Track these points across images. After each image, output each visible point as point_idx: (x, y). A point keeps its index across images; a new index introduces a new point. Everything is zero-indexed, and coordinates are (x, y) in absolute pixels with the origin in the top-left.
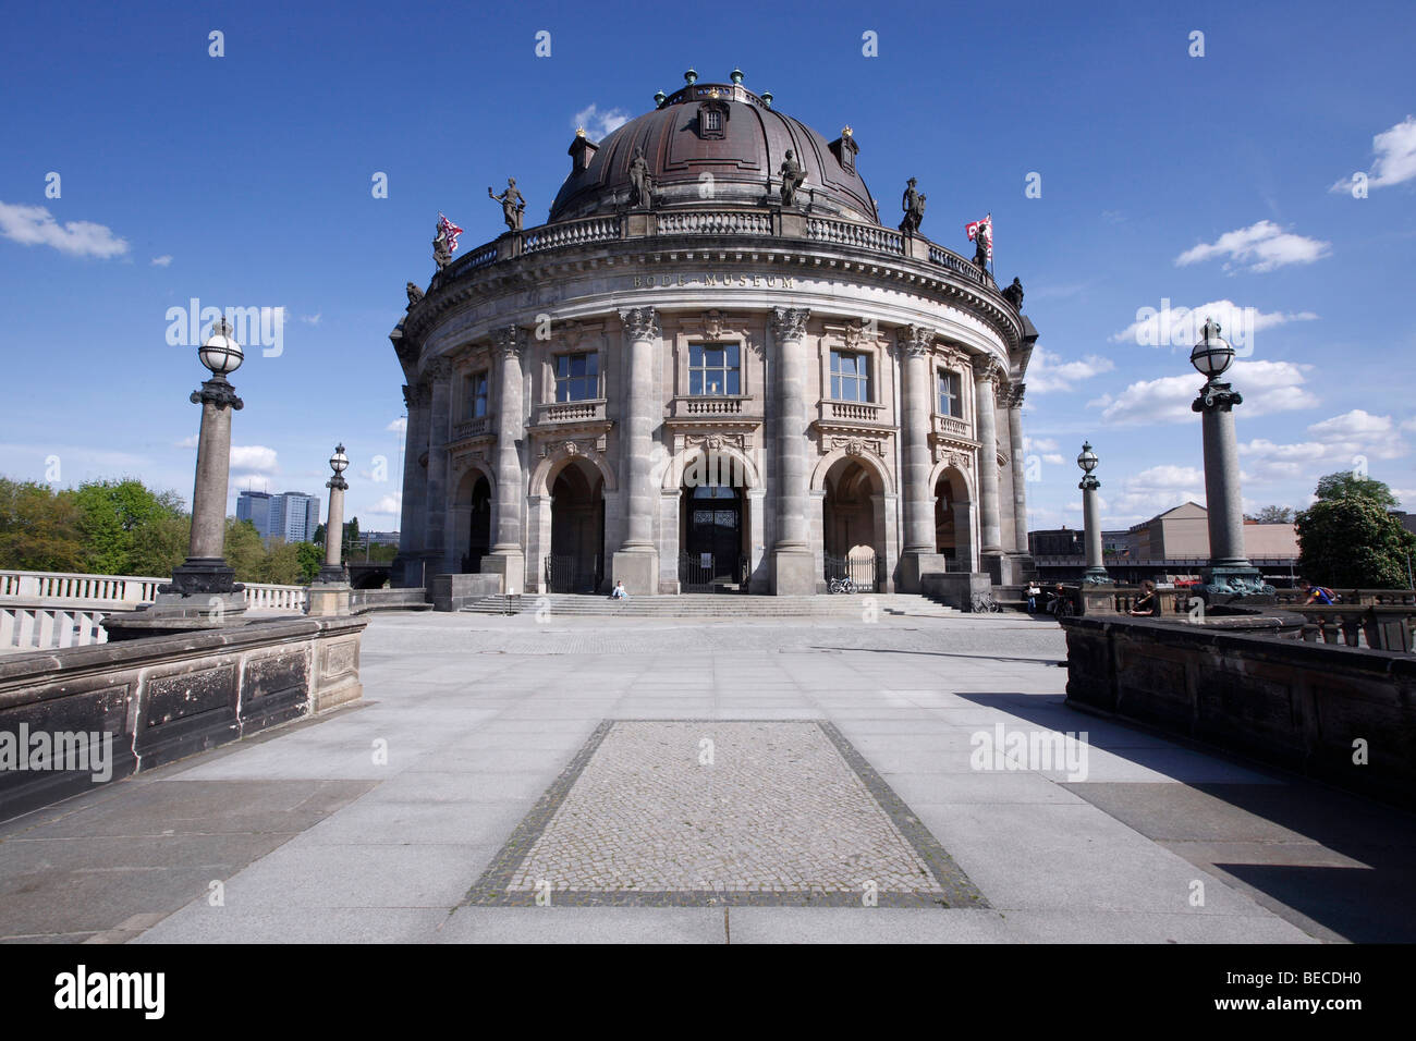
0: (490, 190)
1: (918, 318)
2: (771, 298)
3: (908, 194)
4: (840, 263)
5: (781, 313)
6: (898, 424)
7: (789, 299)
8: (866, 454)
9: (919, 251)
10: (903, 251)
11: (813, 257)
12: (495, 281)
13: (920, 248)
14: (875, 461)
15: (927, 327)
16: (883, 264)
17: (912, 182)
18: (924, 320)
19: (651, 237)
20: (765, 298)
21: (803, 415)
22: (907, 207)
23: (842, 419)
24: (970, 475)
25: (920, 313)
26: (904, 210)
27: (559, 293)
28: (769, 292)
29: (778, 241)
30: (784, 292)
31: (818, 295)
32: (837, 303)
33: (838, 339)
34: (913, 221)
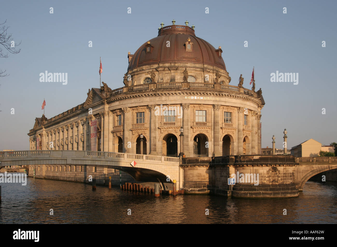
2: (214, 102)
3: (240, 78)
4: (228, 95)
5: (216, 105)
6: (237, 128)
8: (230, 134)
10: (239, 91)
14: (232, 135)
17: (241, 75)
19: (189, 88)
20: (212, 102)
21: (219, 126)
23: (226, 127)
24: (250, 137)
25: (242, 104)
27: (167, 98)
28: (214, 101)
29: (216, 91)
30: (216, 101)
31: (223, 101)
32: (226, 103)
33: (226, 110)
34: (241, 84)
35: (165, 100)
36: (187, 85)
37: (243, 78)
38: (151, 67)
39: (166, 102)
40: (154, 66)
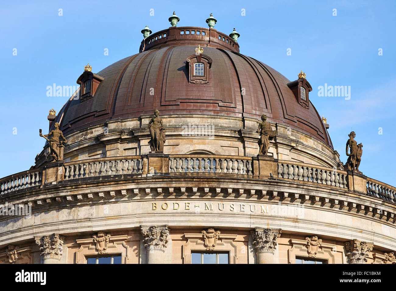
0: (41, 131)
1: (360, 234)
2: (253, 220)
3: (350, 143)
4: (302, 197)
5: (260, 232)
7: (266, 221)
9: (359, 185)
10: (348, 185)
11: (283, 192)
12: (44, 200)
13: (360, 182)
15: (367, 241)
16: (333, 197)
17: (352, 135)
18: (365, 235)
19: (165, 174)
20: (249, 220)
22: (349, 153)
25: (361, 231)
26: (347, 155)
27: (93, 211)
28: (251, 216)
29: (258, 181)
30: (262, 216)
31: (287, 219)
32: (300, 225)
33: (302, 250)
34: (354, 162)
35: (86, 216)
36: (159, 164)
37: (360, 146)
38: (86, 135)
39: (89, 224)
40: (94, 130)
